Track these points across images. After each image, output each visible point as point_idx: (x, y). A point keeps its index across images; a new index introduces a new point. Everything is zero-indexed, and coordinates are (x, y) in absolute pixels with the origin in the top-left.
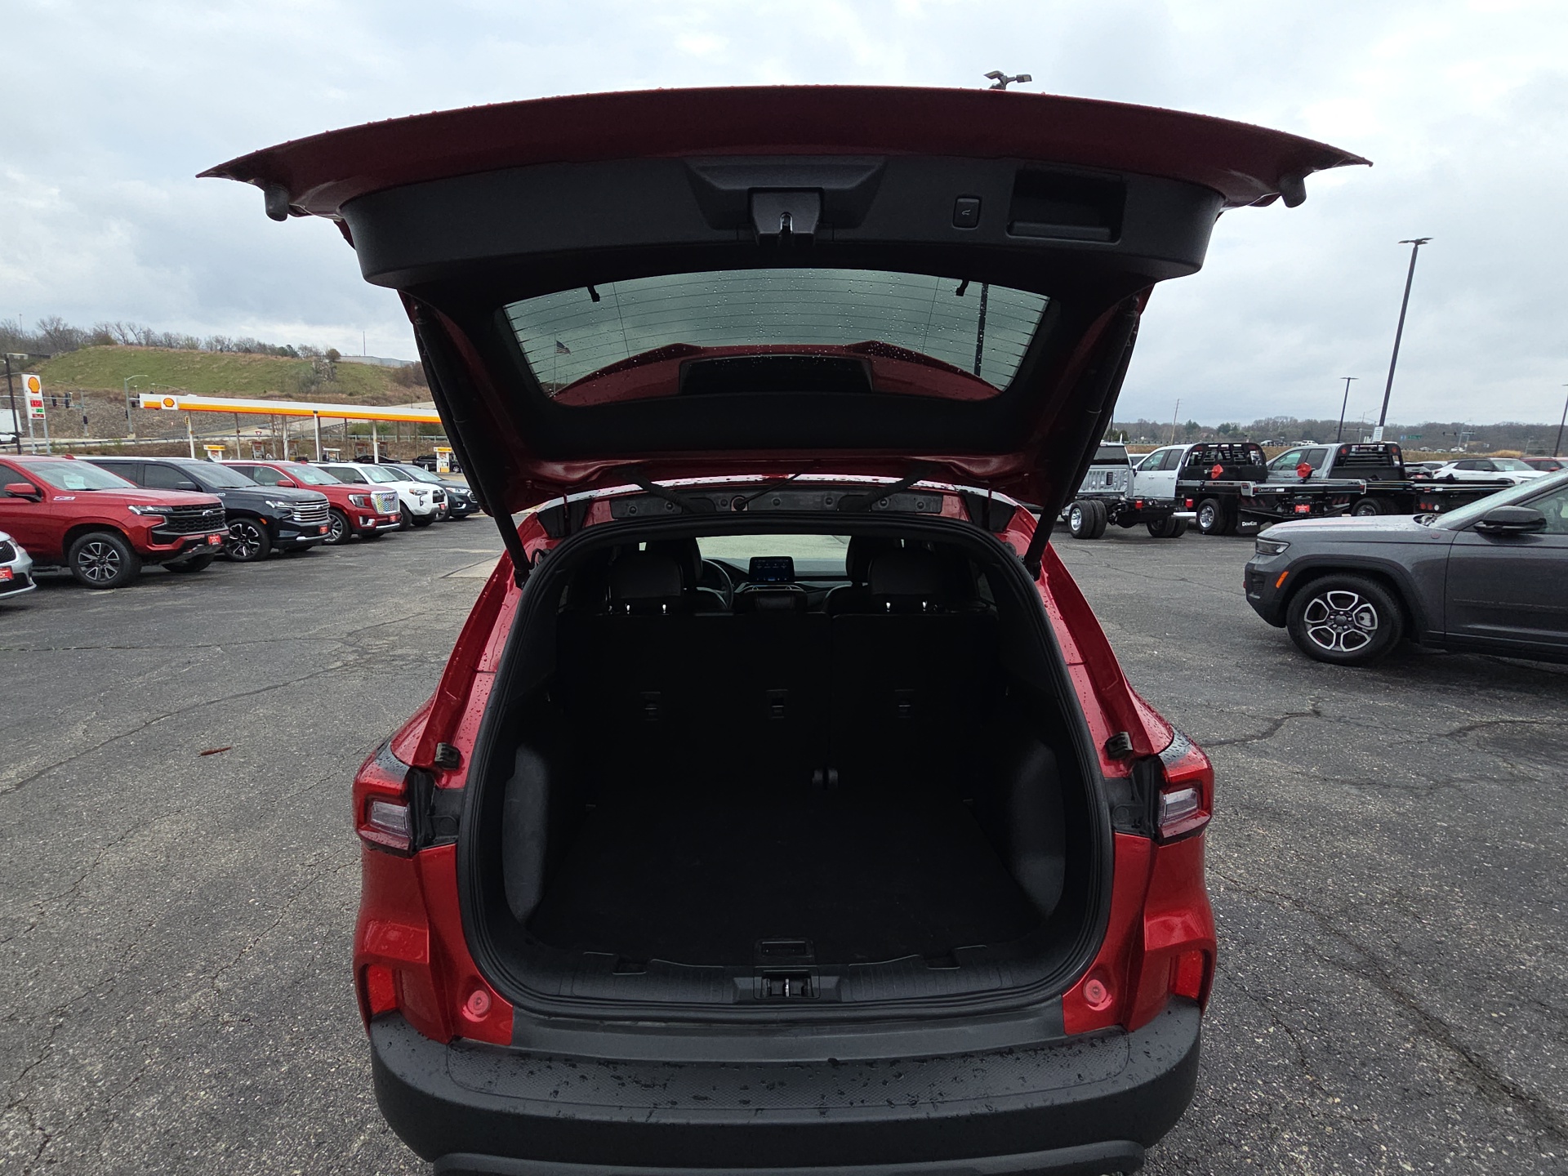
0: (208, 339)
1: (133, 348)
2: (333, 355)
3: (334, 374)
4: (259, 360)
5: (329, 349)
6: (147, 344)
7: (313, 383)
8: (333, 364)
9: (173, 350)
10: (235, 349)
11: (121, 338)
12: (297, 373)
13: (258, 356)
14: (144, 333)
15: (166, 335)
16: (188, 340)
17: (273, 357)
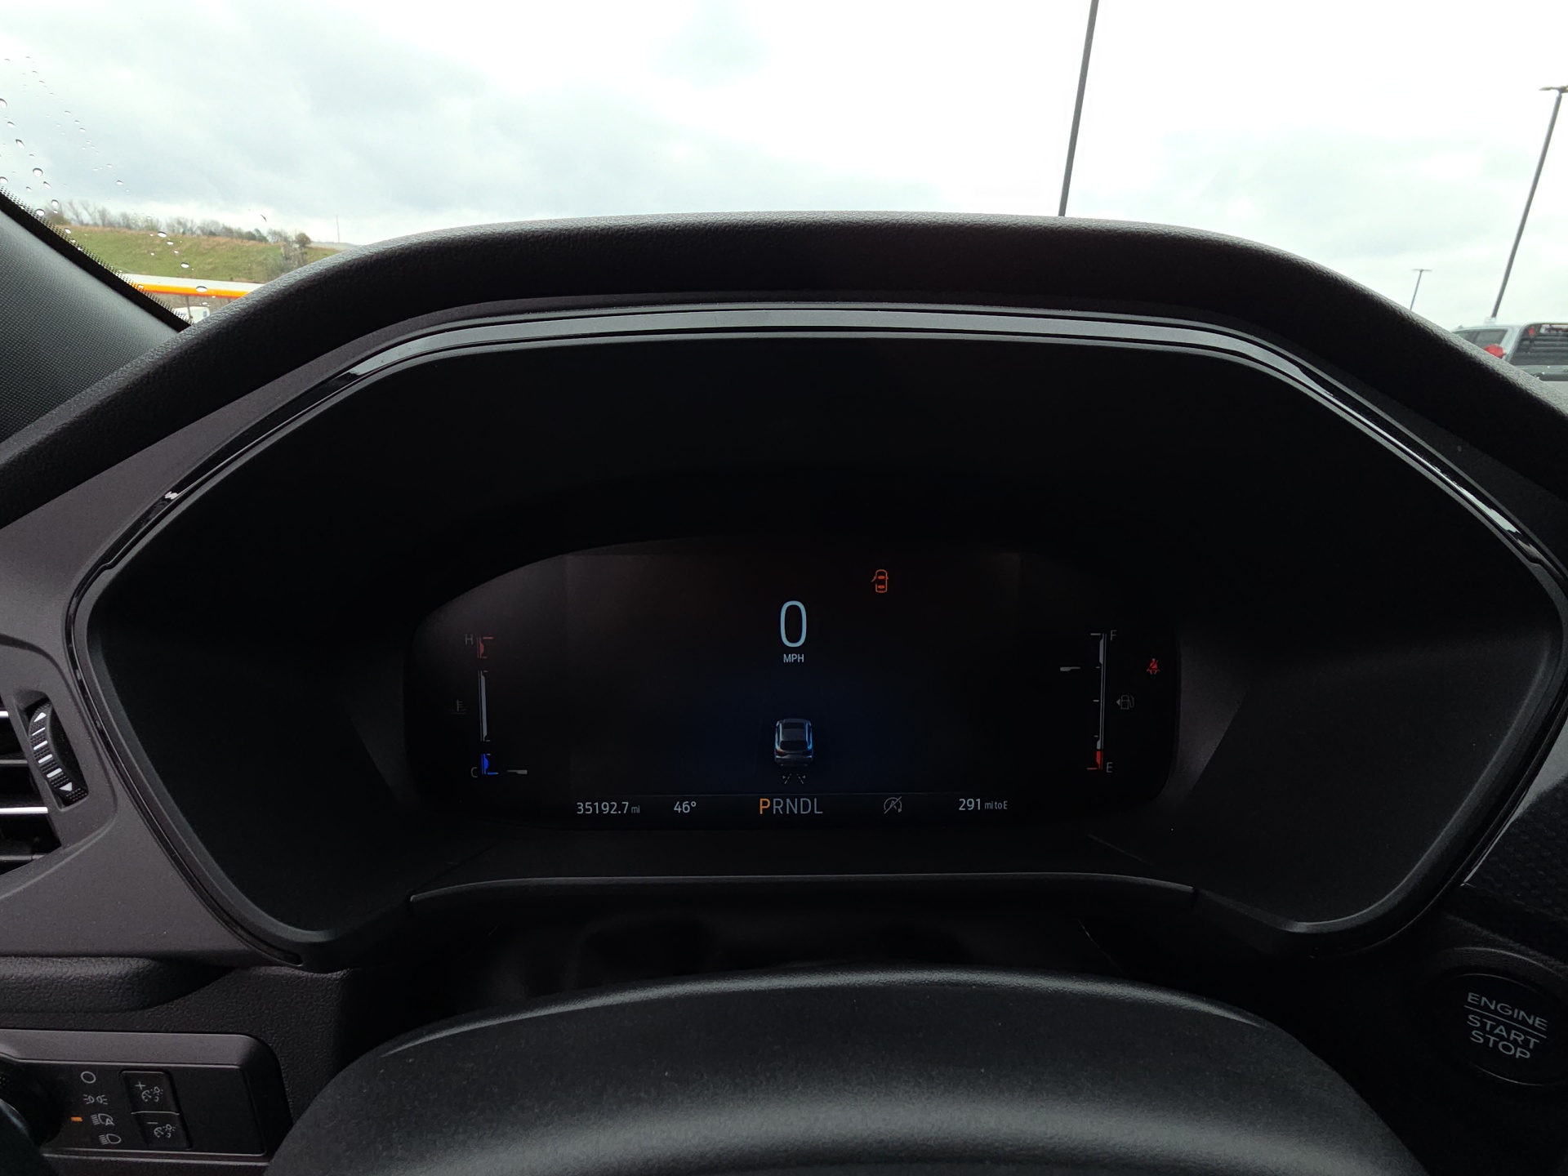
0: (169, 221)
1: (88, 229)
2: (303, 241)
3: (304, 261)
4: (223, 245)
5: (298, 233)
6: (104, 225)
8: (304, 250)
9: (133, 232)
10: (199, 232)
11: (75, 217)
12: (265, 259)
13: (222, 240)
14: (99, 212)
15: (125, 216)
16: (147, 221)
17: (239, 242)
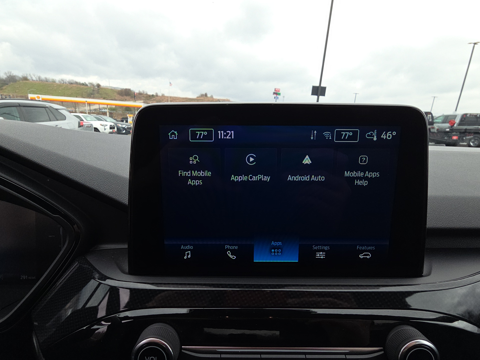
0: (59, 80)
1: (35, 82)
2: (99, 86)
3: (99, 92)
4: (75, 87)
5: (97, 83)
6: (39, 81)
7: (92, 94)
8: (99, 88)
9: (48, 83)
10: (68, 83)
11: (31, 78)
12: (87, 91)
13: (74, 85)
14: (38, 77)
15: (46, 78)
16: (52, 80)
17: (79, 86)
